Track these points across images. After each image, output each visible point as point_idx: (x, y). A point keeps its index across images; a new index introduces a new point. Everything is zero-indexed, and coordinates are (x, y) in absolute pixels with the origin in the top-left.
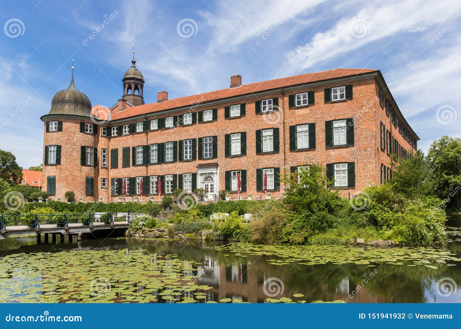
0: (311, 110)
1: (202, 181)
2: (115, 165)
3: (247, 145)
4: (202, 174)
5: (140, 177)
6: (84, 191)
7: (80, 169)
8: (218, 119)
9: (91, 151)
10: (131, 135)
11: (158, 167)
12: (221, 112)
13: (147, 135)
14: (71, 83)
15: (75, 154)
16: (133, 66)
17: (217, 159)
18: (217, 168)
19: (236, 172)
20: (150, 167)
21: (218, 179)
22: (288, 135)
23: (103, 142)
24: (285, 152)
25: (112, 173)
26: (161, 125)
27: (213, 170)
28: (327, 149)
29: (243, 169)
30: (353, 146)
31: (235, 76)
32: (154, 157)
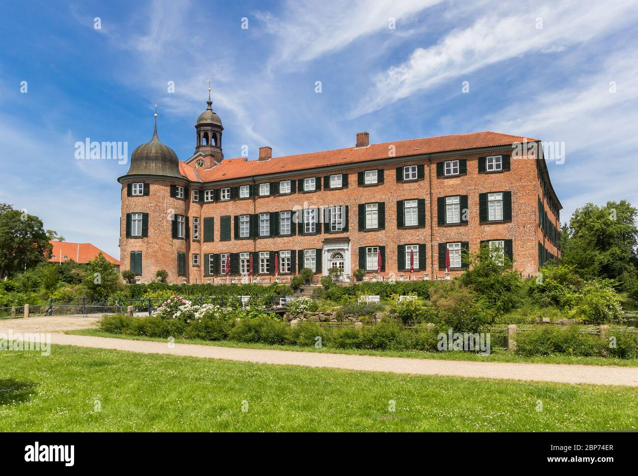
0: (463, 180)
1: (329, 259)
2: (209, 238)
3: (386, 217)
4: (329, 251)
5: (245, 252)
6: (175, 270)
7: (171, 243)
8: (350, 186)
9: (182, 220)
10: (232, 202)
11: (270, 240)
12: (353, 178)
13: (254, 202)
14: (154, 135)
15: (165, 224)
16: (209, 108)
17: (349, 233)
18: (349, 243)
19: (373, 248)
20: (259, 241)
21: (350, 256)
22: (435, 208)
23: (195, 209)
24: (431, 227)
25: (205, 247)
26: (275, 190)
27: (344, 246)
28: (480, 225)
29: (381, 245)
30: (511, 222)
31: (361, 134)
32: (264, 228)
